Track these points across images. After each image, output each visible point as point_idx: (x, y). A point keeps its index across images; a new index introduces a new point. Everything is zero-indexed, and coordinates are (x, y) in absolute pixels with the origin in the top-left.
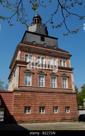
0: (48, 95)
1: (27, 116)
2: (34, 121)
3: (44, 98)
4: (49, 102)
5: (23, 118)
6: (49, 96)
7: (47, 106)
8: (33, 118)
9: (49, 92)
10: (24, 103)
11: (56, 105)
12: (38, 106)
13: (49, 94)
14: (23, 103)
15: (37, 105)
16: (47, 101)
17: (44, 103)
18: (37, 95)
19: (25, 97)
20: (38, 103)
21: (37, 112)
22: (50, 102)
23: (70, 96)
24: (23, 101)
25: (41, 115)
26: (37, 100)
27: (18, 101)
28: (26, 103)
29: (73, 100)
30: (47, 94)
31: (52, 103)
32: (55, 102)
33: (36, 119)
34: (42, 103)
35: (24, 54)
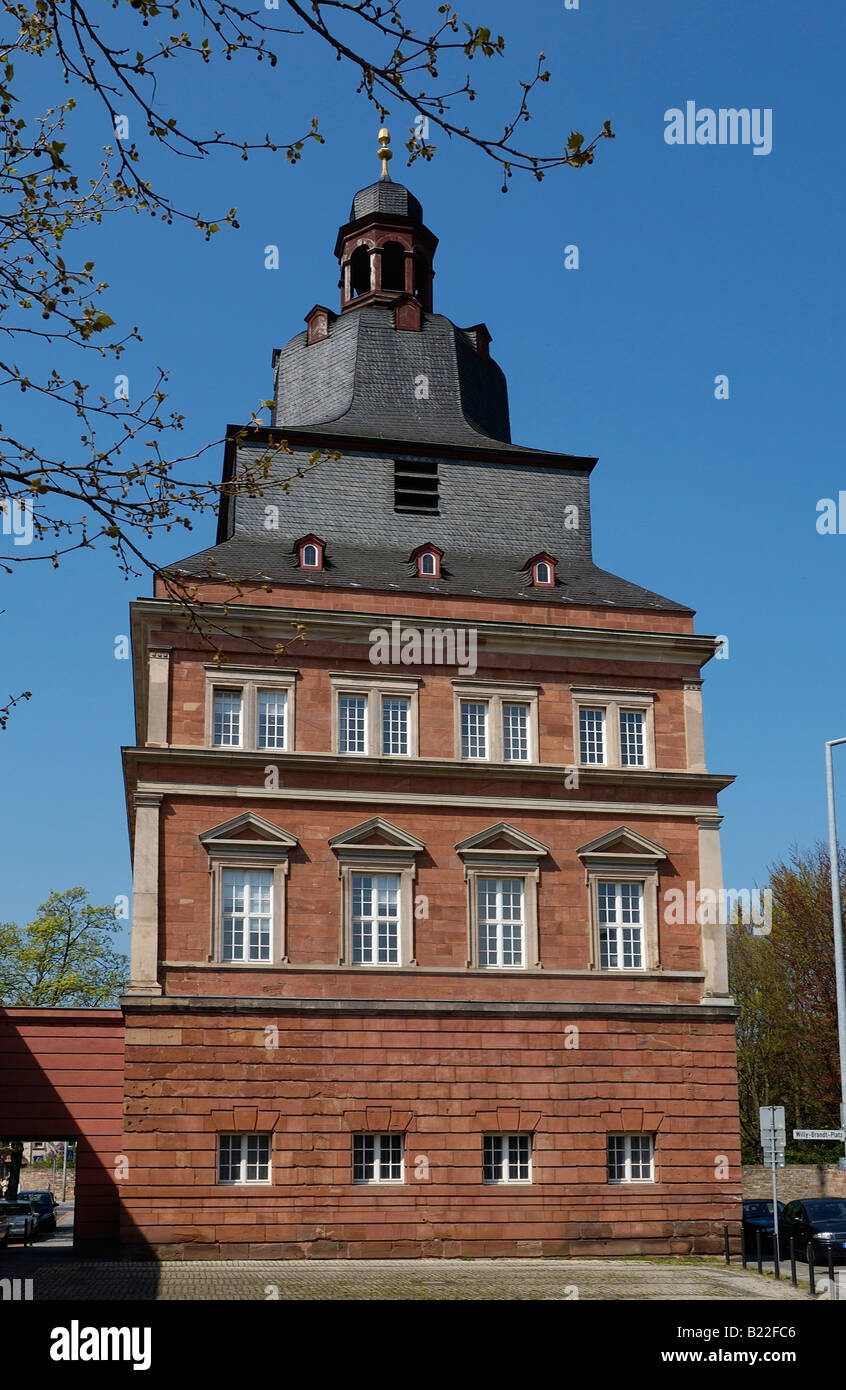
0: (432, 1040)
1: (243, 1202)
2: (305, 1246)
3: (393, 1058)
4: (441, 1092)
5: (204, 1217)
6: (447, 1040)
7: (424, 1124)
8: (297, 1218)
9: (443, 1007)
10: (213, 1104)
11: (510, 1122)
12: (341, 1124)
13: (447, 1023)
14: (197, 1106)
15: (326, 1124)
16: (427, 1090)
17: (398, 1104)
18: (326, 1039)
19: (221, 1055)
20: (337, 1105)
21: (326, 1177)
22: (459, 1091)
23: (665, 1042)
24: (203, 1088)
25: (371, 1201)
26: (334, 1076)
27: (159, 1088)
28: (228, 1104)
29: (697, 1075)
30: (431, 1023)
31: (478, 1105)
32: (503, 1090)
33: (318, 1230)
34: (381, 1103)
35: (203, 681)
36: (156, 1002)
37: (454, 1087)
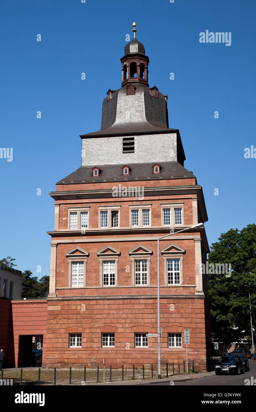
0: (121, 307)
1: (74, 352)
2: (89, 364)
3: (111, 312)
4: (123, 321)
5: (65, 356)
6: (125, 306)
7: (119, 330)
8: (87, 357)
9: (124, 297)
10: (67, 325)
11: (141, 330)
12: (99, 331)
13: (125, 301)
14: (64, 326)
15: (94, 330)
16: (120, 321)
17: (113, 325)
18: (95, 307)
19: (70, 312)
20: (97, 325)
21: (95, 345)
22: (128, 321)
23: (184, 306)
24: (65, 321)
25: (105, 352)
26: (96, 317)
27: (55, 322)
28: (71, 325)
29: (193, 316)
30: (121, 302)
31: (133, 325)
32: (140, 320)
33: (92, 360)
34: (108, 324)
35: (68, 212)
36: (54, 299)
37: (127, 319)
